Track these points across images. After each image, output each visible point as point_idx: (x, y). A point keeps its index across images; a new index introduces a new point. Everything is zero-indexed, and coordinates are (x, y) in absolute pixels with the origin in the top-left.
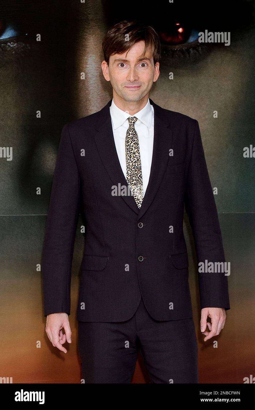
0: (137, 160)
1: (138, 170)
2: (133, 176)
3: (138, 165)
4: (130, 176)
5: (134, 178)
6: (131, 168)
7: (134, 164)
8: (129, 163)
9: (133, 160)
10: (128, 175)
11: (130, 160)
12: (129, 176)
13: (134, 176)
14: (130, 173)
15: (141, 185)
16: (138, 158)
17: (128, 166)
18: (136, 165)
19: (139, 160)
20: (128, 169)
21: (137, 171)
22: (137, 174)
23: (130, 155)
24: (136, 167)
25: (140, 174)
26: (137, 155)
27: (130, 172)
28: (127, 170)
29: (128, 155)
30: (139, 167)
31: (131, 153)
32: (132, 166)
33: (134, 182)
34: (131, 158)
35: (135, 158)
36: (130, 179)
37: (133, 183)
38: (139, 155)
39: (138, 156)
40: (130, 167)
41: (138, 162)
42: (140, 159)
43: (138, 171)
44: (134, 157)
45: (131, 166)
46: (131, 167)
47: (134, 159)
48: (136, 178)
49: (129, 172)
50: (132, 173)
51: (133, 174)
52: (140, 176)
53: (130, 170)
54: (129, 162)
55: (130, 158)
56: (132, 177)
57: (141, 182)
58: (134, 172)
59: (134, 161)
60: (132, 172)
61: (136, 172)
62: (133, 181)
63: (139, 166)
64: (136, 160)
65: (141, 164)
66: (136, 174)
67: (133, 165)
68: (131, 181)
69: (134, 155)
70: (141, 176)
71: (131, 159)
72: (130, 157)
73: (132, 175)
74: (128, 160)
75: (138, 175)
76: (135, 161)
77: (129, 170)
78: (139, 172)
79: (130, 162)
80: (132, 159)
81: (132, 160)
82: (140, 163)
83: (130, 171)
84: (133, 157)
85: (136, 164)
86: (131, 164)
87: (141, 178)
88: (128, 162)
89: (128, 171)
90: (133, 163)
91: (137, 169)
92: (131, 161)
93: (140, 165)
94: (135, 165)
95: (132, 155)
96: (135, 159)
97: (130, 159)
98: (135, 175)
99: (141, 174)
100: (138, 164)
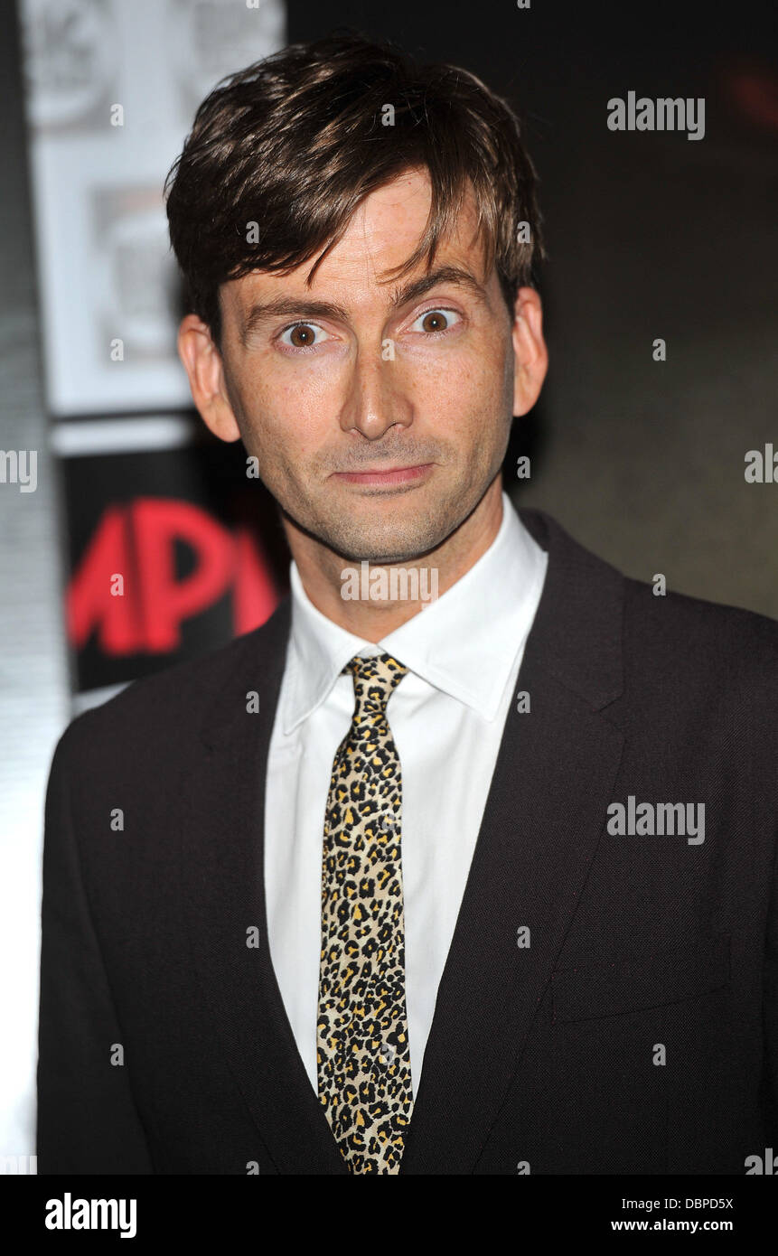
0: (380, 935)
1: (385, 999)
2: (354, 1042)
3: (384, 967)
4: (334, 1041)
5: (360, 1054)
6: (344, 990)
7: (361, 960)
8: (334, 955)
9: (359, 935)
10: (324, 1035)
11: (340, 938)
12: (329, 1043)
13: (360, 1038)
14: (337, 1023)
15: (402, 1099)
16: (388, 920)
17: (330, 976)
18: (375, 969)
19: (394, 932)
20: (328, 997)
21: (377, 1005)
22: (377, 1026)
23: (345, 905)
24: (375, 977)
25: (395, 1022)
26: (380, 904)
27: (339, 1016)
28: (324, 1001)
29: (330, 902)
30: (390, 978)
31: (351, 892)
32: (350, 972)
33: (362, 1077)
34: (349, 922)
35: (370, 922)
36: (337, 1057)
37: (356, 1083)
38: (394, 900)
39: (389, 904)
40: (339, 978)
41: (386, 945)
42: (397, 923)
43: (383, 1005)
44: (365, 916)
45: (344, 974)
46: (342, 982)
47: (364, 924)
48: (373, 1053)
49: (332, 1014)
50: (346, 1017)
51: (356, 1025)
52: (392, 1039)
53: (337, 1000)
54: (335, 948)
55: (343, 918)
56: (347, 1043)
57: (402, 1076)
58: (361, 1012)
59: (362, 942)
60: (347, 1011)
61: (373, 1015)
62: (352, 1075)
63: (390, 972)
64: (374, 934)
65: (402, 963)
66: (371, 1029)
67: (353, 966)
68: (345, 1070)
69: (367, 902)
70: (401, 1038)
71: (346, 928)
72: (339, 915)
73: (351, 1032)
74: (332, 934)
75: (385, 1034)
76: (371, 941)
77: (331, 1003)
78: (386, 1014)
79: (342, 945)
80: (353, 930)
81: (352, 937)
82: (396, 955)
83: (340, 1010)
84: (358, 915)
85: (374, 959)
86: (344, 961)
87: (399, 1052)
88: (328, 949)
89: (323, 1008)
90: (355, 955)
91: (379, 994)
92: (345, 939)
93: (399, 968)
94: (368, 966)
95: (352, 903)
96: (368, 930)
97: (340, 929)
98: (366, 1034)
99: (400, 1028)
100: (387, 959)
